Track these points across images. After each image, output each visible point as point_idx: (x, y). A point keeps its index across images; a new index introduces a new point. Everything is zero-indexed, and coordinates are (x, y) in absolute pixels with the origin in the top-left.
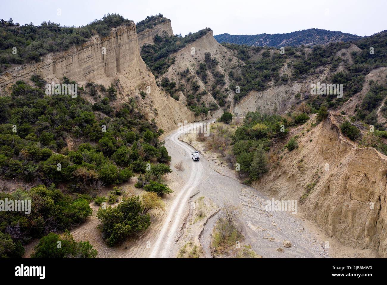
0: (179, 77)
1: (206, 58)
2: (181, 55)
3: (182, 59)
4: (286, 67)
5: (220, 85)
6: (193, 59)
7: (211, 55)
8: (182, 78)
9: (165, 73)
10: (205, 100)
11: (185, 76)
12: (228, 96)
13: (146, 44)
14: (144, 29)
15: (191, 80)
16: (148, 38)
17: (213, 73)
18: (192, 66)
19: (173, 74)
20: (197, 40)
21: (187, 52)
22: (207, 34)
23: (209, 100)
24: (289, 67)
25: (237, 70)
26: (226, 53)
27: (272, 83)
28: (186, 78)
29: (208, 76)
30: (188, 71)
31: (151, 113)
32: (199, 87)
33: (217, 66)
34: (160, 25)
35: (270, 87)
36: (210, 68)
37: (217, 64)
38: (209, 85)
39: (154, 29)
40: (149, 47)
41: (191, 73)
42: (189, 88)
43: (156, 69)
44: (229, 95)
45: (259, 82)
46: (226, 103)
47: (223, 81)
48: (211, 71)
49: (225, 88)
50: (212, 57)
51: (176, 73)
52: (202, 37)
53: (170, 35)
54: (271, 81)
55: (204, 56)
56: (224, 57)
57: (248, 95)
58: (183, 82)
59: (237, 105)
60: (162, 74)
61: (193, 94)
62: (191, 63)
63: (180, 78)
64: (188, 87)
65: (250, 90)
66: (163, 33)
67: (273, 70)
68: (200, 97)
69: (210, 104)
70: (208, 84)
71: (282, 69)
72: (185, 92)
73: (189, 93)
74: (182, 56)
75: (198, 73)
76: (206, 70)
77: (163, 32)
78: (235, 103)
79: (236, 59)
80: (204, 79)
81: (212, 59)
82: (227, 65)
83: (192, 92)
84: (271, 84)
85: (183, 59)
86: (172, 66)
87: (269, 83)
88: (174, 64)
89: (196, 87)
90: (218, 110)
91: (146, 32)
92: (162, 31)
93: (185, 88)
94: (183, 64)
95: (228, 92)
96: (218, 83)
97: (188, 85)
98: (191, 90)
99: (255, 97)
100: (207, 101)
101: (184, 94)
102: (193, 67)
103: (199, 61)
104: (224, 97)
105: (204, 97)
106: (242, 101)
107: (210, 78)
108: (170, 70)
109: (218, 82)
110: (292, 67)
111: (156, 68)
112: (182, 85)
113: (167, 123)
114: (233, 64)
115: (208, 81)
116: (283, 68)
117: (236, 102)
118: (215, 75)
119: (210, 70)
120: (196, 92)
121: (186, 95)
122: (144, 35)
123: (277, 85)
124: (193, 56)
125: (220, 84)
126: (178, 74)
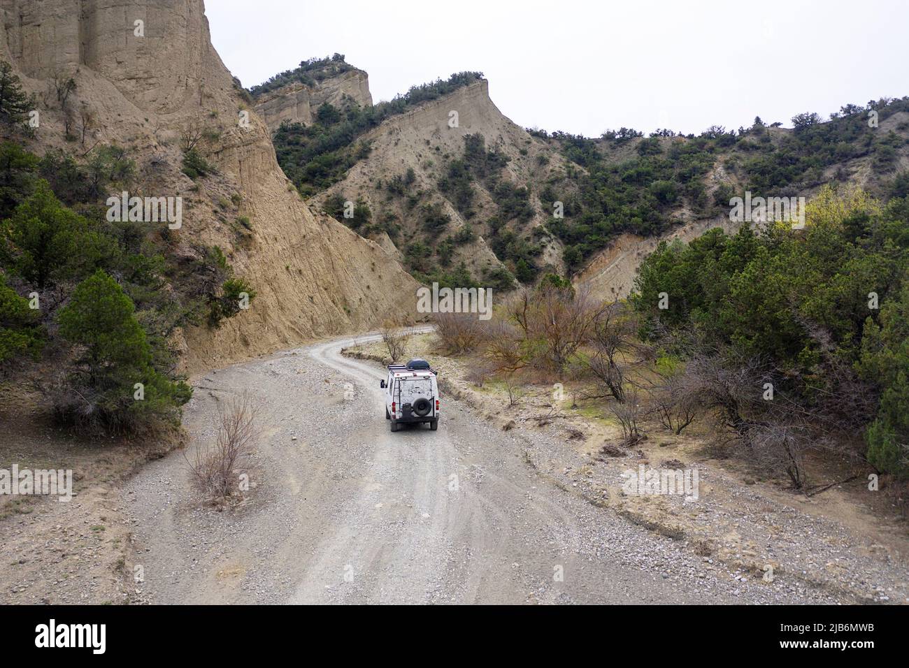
0: (380, 197)
1: (468, 149)
2: (391, 133)
3: (392, 145)
4: (720, 169)
5: (516, 220)
6: (427, 150)
7: (483, 142)
8: (390, 199)
9: (337, 185)
10: (467, 262)
11: (401, 193)
12: (545, 251)
13: (289, 121)
14: (286, 82)
15: (421, 204)
16: (295, 108)
17: (491, 189)
18: (425, 168)
19: (361, 188)
20: (442, 98)
21: (411, 129)
22: (471, 86)
23: (482, 262)
24: (730, 171)
25: (567, 185)
26: (529, 143)
27: (685, 213)
28: (405, 199)
29: (475, 197)
30: (411, 176)
31: (219, 230)
32: (446, 220)
33: (503, 170)
34: (335, 80)
35: (681, 223)
36: (481, 175)
37: (503, 165)
38: (480, 223)
39: (317, 91)
40: (297, 129)
41: (422, 184)
42: (414, 228)
43: (310, 178)
44: (549, 248)
45: (644, 212)
46: (539, 270)
47: (526, 207)
48: (486, 184)
49: (534, 228)
50: (487, 145)
51: (371, 184)
52: (456, 92)
53: (362, 105)
54: (681, 206)
55: (464, 143)
56: (524, 153)
57: (611, 247)
58: (395, 208)
59: (576, 278)
60: (327, 186)
61: (428, 243)
62: (422, 160)
63: (384, 197)
64: (412, 223)
65: (617, 230)
66: (342, 101)
67: (683, 178)
68: (451, 251)
69: (484, 272)
70: (477, 220)
71: (711, 175)
72: (401, 240)
73: (411, 242)
74: (394, 137)
75: (443, 187)
76: (470, 179)
77: (344, 98)
78: (569, 274)
79: (561, 160)
80: (464, 203)
81: (486, 151)
82: (532, 175)
83: (423, 237)
84: (682, 214)
85: (396, 144)
86: (360, 164)
87: (677, 213)
88: (367, 158)
89: (436, 223)
90: (513, 293)
91: (291, 89)
92: (341, 96)
93: (399, 228)
94: (397, 160)
95: (544, 239)
96: (510, 215)
97: (410, 219)
98: (419, 232)
99: (635, 255)
100: (473, 262)
101: (397, 245)
102: (430, 171)
103: (447, 157)
104: (530, 253)
105: (465, 252)
106: (592, 264)
107: (483, 201)
108: (354, 175)
109: (508, 213)
110: (740, 172)
111: (310, 174)
112: (391, 218)
113: (306, 301)
114: (552, 171)
115: (475, 210)
116: (712, 173)
117: (572, 268)
118: (498, 194)
119: (483, 181)
120: (435, 237)
121: (402, 248)
122: (283, 97)
123: (703, 219)
124: (428, 142)
125: (515, 217)
126: (379, 187)
